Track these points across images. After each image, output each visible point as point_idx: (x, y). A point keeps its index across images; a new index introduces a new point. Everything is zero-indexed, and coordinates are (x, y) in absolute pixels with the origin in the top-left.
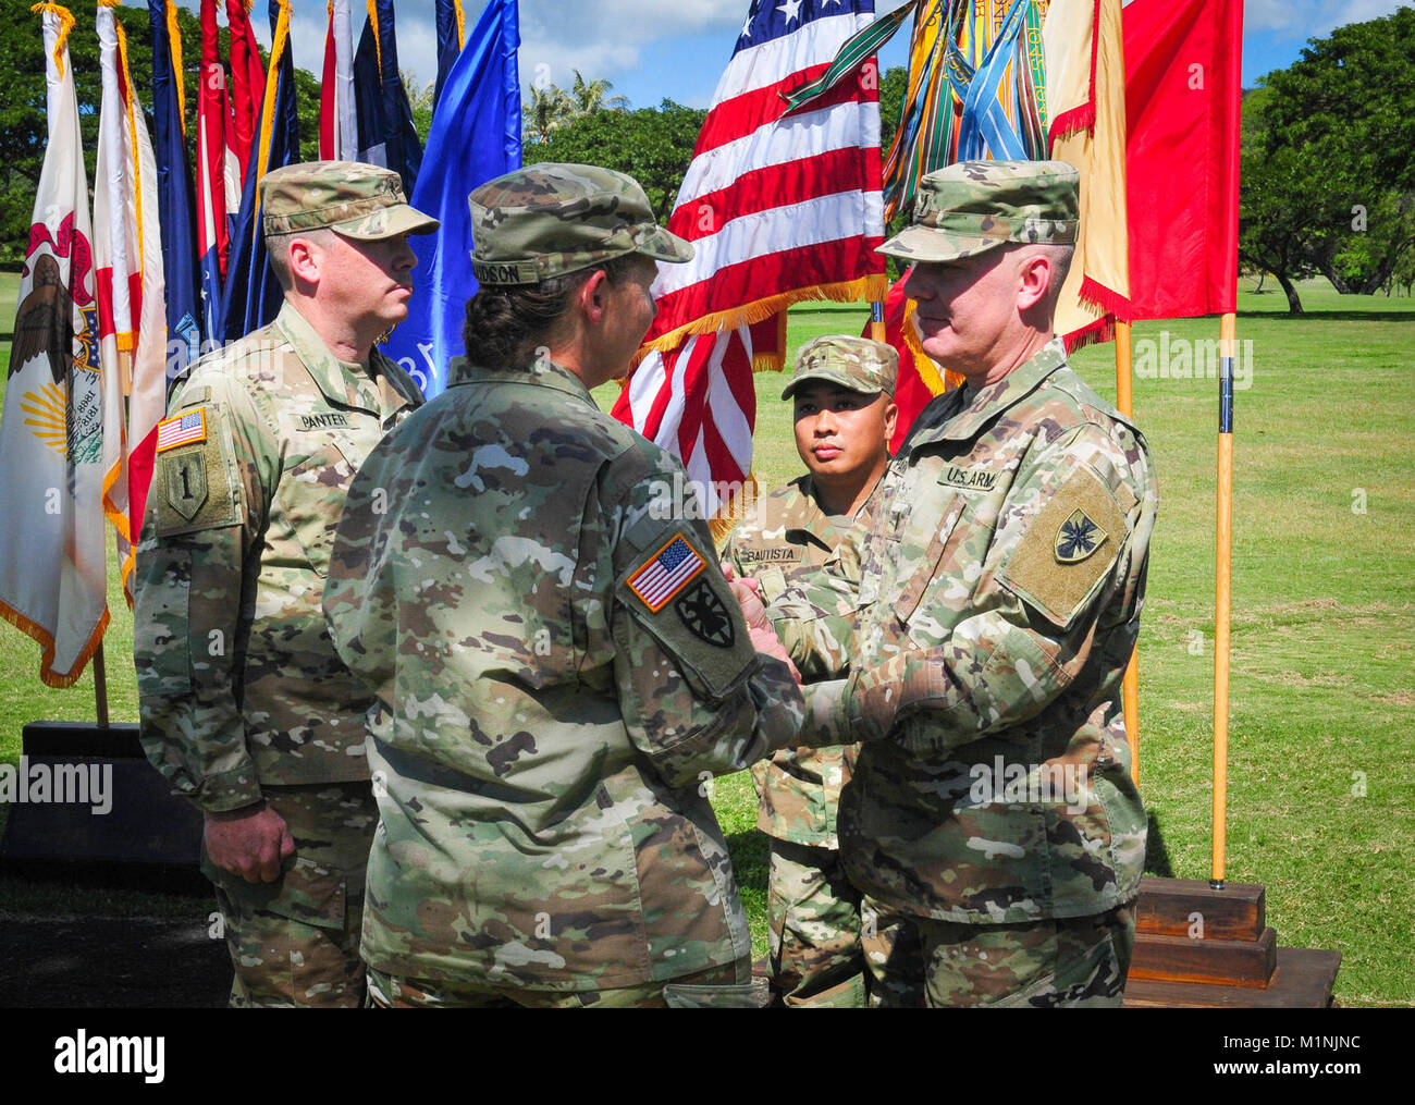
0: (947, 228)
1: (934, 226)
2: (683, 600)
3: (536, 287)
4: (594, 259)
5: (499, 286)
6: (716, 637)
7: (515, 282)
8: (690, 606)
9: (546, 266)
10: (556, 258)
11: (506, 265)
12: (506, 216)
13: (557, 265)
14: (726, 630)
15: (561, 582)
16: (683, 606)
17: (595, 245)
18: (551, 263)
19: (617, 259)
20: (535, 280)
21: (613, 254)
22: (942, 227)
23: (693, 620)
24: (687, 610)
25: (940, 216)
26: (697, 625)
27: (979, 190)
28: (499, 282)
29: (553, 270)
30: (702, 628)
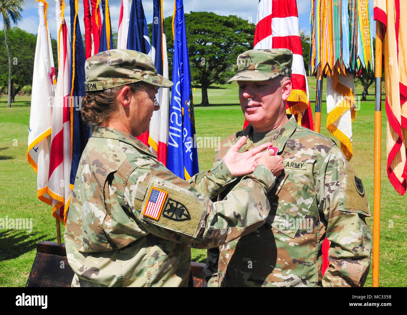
0: (259, 70)
1: (254, 69)
2: (165, 211)
3: (102, 91)
4: (125, 82)
5: (91, 91)
6: (183, 217)
7: (95, 90)
8: (169, 211)
9: (106, 83)
10: (110, 80)
11: (92, 83)
12: (92, 64)
13: (110, 84)
14: (185, 212)
15: (100, 222)
16: (166, 213)
17: (125, 76)
18: (108, 83)
19: (135, 83)
20: (102, 89)
21: (133, 81)
22: (257, 69)
23: (172, 215)
24: (168, 213)
25: (257, 65)
26: (174, 217)
27: (271, 55)
28: (90, 90)
29: (109, 85)
30: (176, 217)
